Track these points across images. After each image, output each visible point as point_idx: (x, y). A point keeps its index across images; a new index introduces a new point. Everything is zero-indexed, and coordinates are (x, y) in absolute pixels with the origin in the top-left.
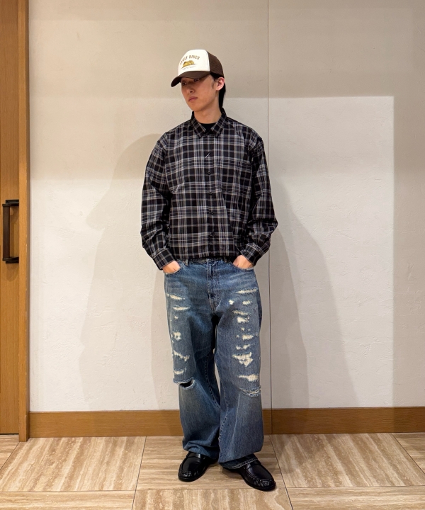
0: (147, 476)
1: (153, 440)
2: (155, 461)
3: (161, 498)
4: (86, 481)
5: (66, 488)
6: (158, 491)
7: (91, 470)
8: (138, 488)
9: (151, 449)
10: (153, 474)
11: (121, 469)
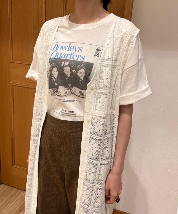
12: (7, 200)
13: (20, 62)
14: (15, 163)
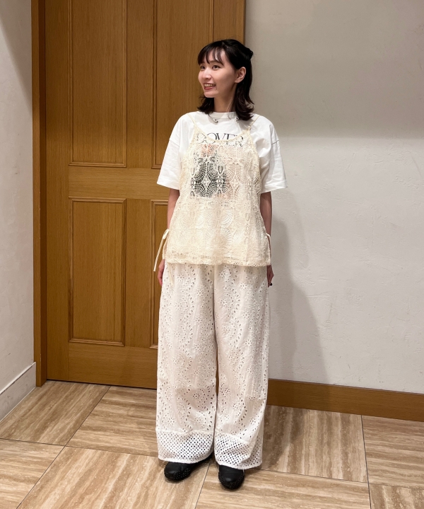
0: (375, 467)
1: (371, 421)
2: (380, 448)
3: (398, 496)
4: (311, 464)
5: (292, 469)
6: (394, 488)
7: (312, 450)
8: (371, 481)
9: (371, 432)
10: (382, 464)
11: (345, 454)
12: (66, 396)
13: (86, 164)
14: (75, 335)
